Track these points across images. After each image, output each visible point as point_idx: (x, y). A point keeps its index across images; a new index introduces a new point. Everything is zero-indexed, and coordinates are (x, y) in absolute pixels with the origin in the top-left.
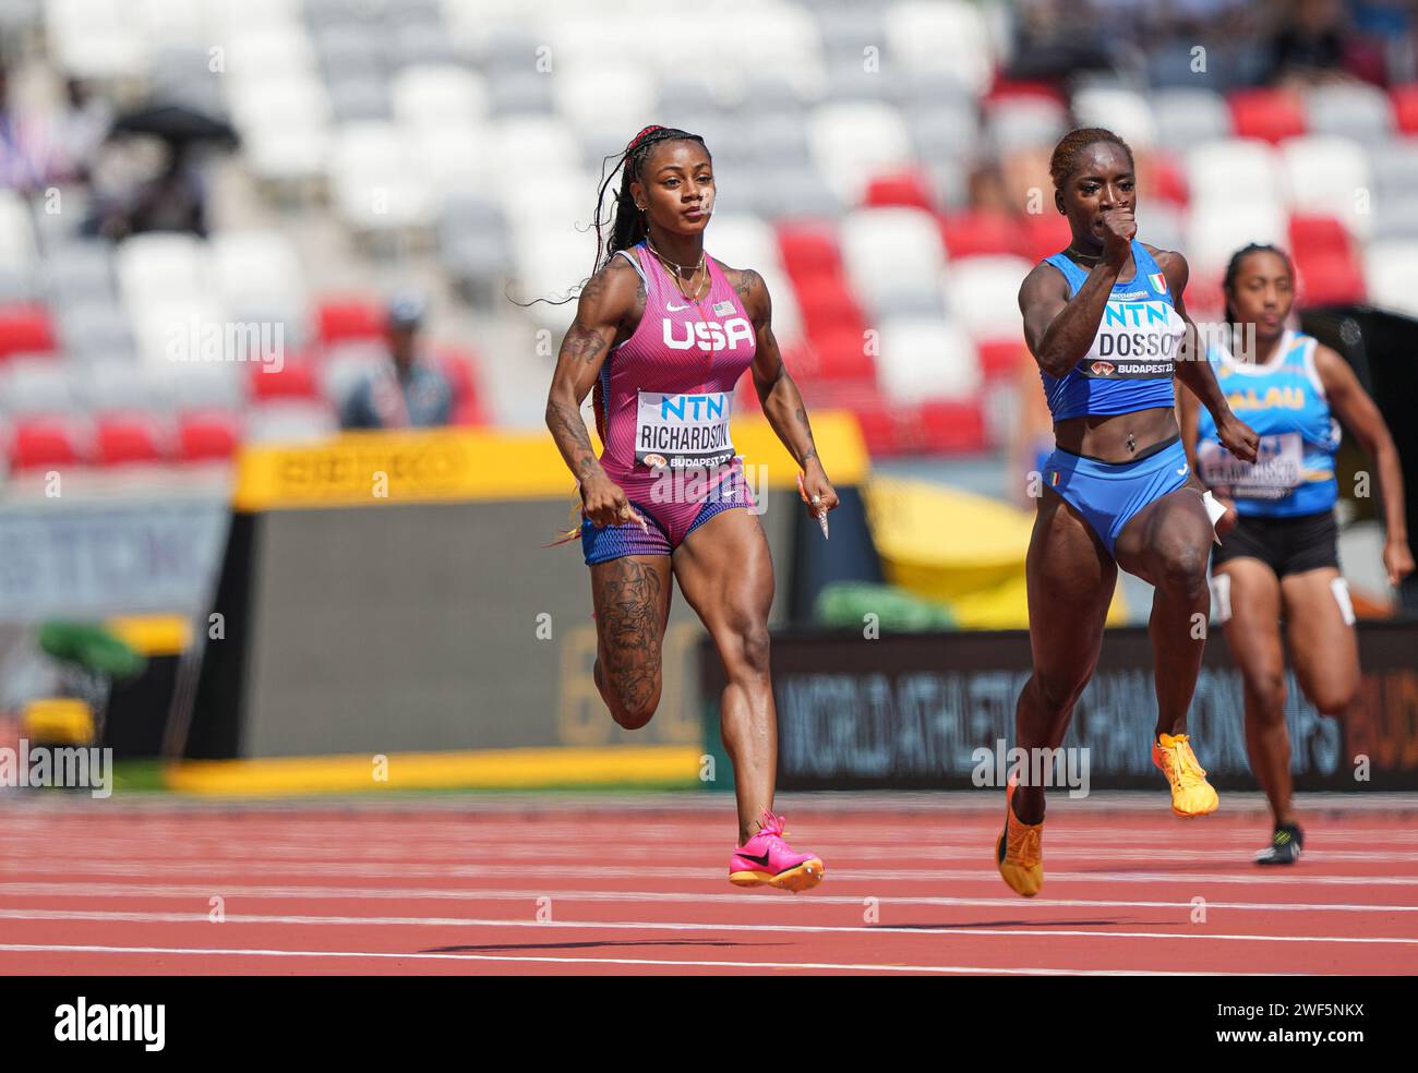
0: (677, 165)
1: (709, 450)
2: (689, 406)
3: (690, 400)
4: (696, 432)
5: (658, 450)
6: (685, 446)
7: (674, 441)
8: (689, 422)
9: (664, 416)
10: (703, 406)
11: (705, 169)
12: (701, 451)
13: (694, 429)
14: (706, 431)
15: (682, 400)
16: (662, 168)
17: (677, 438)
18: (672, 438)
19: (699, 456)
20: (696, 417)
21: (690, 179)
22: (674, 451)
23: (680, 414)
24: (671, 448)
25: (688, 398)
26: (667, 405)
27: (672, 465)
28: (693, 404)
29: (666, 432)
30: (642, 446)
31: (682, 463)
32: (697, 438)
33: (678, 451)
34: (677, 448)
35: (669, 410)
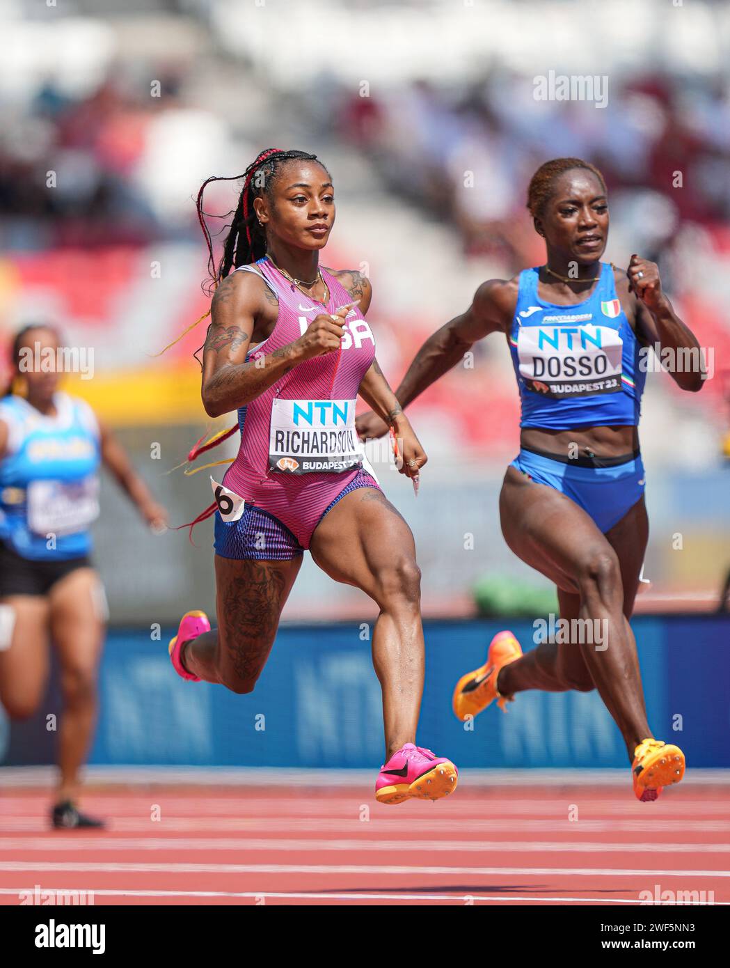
0: (304, 183)
1: (336, 454)
2: (317, 412)
3: (317, 405)
4: (324, 436)
5: (291, 453)
6: (315, 450)
7: (306, 445)
8: (317, 427)
9: (296, 421)
10: (329, 412)
11: (329, 190)
12: (329, 454)
13: (322, 433)
14: (333, 436)
15: (310, 405)
16: (291, 185)
17: (307, 442)
18: (304, 442)
19: (328, 459)
20: (323, 421)
21: (316, 198)
22: (305, 454)
23: (309, 419)
24: (303, 452)
25: (316, 403)
26: (297, 411)
27: (304, 468)
28: (320, 408)
29: (299, 437)
30: (276, 450)
31: (312, 466)
32: (325, 442)
33: (310, 455)
34: (308, 452)
35: (299, 415)
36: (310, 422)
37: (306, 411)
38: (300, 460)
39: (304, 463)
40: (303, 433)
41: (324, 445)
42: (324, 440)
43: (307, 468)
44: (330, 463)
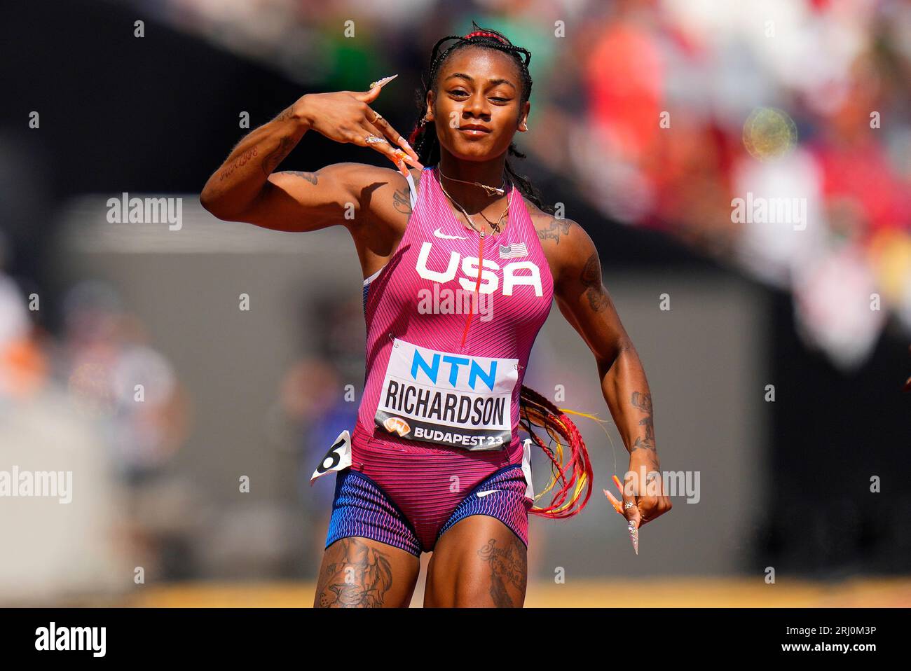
1: (468, 425)
2: (445, 369)
3: (446, 359)
4: (451, 401)
5: (403, 413)
6: (435, 415)
7: (422, 407)
8: (442, 386)
9: (414, 373)
10: (464, 372)
12: (455, 424)
13: (449, 396)
14: (466, 402)
15: (436, 358)
16: (451, 74)
17: (426, 403)
18: (420, 401)
19: (454, 431)
20: (453, 380)
21: (479, 93)
22: (420, 418)
23: (433, 374)
24: (417, 414)
25: (444, 356)
26: (418, 361)
27: (416, 435)
28: (451, 364)
29: (414, 395)
30: (387, 405)
31: (429, 434)
32: (452, 408)
33: (426, 420)
34: (424, 415)
35: (419, 366)
36: (434, 380)
37: (430, 364)
38: (413, 424)
39: (417, 429)
40: (421, 391)
41: (449, 412)
42: (451, 403)
43: (421, 436)
44: (455, 436)
